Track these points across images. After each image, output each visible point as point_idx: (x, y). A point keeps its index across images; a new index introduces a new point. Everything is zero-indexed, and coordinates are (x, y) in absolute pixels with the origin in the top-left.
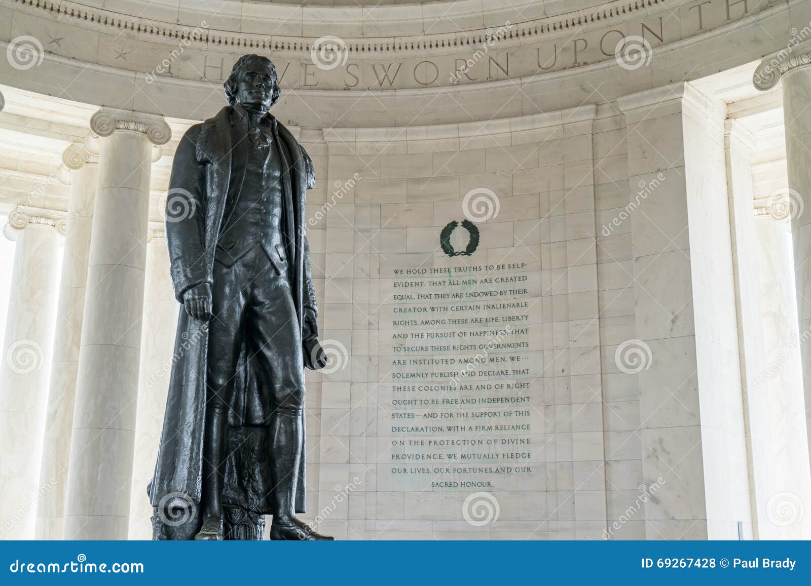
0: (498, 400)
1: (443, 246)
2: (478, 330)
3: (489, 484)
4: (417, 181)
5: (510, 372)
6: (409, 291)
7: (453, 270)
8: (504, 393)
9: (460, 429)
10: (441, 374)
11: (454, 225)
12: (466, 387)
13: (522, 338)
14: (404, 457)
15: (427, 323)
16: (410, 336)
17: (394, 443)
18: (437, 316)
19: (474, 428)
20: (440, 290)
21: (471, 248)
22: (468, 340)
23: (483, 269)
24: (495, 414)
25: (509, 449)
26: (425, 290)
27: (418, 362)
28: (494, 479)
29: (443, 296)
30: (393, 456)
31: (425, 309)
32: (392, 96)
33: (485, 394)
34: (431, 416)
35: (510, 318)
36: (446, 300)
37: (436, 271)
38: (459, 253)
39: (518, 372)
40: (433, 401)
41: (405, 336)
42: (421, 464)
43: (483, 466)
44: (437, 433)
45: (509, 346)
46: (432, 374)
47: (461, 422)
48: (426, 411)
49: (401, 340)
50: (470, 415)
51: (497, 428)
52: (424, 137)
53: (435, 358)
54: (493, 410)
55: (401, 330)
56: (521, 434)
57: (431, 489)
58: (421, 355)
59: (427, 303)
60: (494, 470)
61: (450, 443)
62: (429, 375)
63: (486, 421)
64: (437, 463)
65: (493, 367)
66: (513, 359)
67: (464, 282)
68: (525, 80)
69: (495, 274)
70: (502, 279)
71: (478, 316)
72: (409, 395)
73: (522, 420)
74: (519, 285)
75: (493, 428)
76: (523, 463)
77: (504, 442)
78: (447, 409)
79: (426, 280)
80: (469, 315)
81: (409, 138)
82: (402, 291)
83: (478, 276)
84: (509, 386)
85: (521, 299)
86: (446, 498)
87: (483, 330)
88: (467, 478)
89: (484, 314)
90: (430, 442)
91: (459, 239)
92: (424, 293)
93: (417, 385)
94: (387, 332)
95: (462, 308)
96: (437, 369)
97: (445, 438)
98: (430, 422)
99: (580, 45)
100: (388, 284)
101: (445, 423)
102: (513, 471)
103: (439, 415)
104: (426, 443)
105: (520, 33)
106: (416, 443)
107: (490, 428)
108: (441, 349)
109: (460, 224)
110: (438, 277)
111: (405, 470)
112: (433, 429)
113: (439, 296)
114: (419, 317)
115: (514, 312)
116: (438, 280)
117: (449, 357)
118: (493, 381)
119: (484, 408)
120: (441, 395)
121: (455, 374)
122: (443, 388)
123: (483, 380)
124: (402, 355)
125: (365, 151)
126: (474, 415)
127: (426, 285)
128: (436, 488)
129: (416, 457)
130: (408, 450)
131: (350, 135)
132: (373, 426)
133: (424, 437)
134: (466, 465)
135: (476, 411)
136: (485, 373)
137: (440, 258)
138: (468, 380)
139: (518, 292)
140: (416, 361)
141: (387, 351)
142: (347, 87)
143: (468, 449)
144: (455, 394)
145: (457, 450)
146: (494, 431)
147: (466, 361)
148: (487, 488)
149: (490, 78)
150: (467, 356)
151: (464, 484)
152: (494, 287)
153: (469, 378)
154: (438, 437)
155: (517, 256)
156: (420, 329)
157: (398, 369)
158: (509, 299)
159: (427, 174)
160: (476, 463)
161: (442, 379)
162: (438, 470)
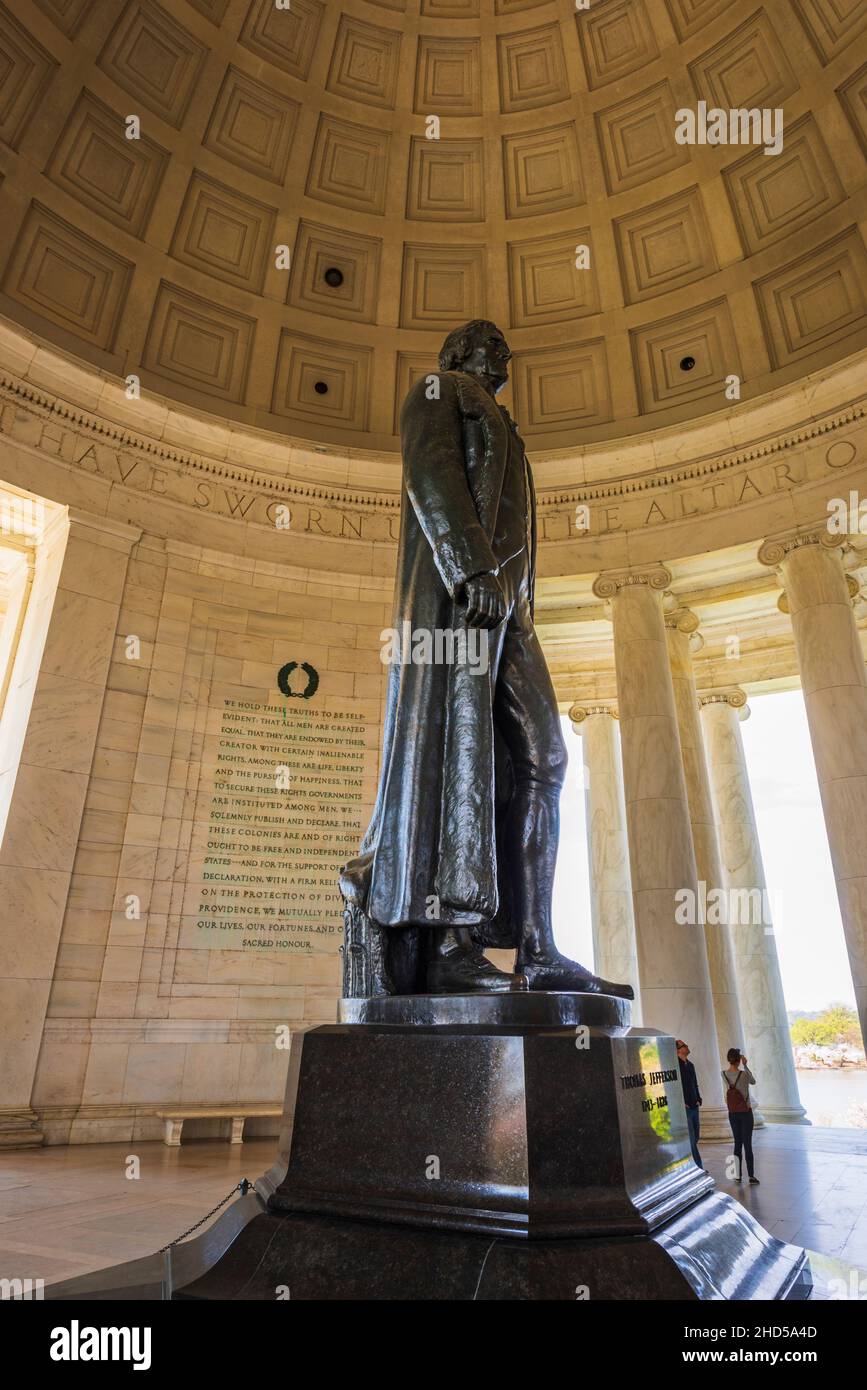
0: (325, 851)
1: (280, 685)
2: (310, 776)
3: (308, 944)
4: (264, 615)
5: (340, 823)
6: (238, 726)
7: (288, 711)
8: (332, 845)
9: (281, 880)
10: (266, 817)
11: (293, 665)
12: (291, 835)
13: (355, 790)
14: (215, 909)
15: (256, 761)
16: (235, 774)
17: (204, 892)
18: (267, 755)
19: (296, 881)
20: (273, 729)
21: (310, 691)
22: (298, 786)
23: (321, 714)
24: (320, 867)
25: (333, 906)
26: (257, 727)
27: (242, 803)
28: (314, 937)
29: (275, 736)
30: (201, 907)
31: (254, 747)
32: (242, 526)
33: (312, 844)
34: (250, 863)
35: (344, 767)
36: (278, 741)
37: (270, 708)
38: (297, 695)
39: (349, 824)
40: (254, 847)
41: (230, 772)
42: (232, 917)
43: (303, 923)
44: (254, 884)
45: (341, 796)
46: (256, 817)
47: (282, 873)
48: (246, 858)
49: (224, 776)
50: (294, 866)
51: (321, 882)
52: (272, 573)
53: (261, 800)
54: (319, 862)
55: (226, 764)
57: (241, 948)
58: (245, 795)
59: (259, 741)
60: (315, 928)
61: (269, 895)
62: (252, 819)
63: (309, 874)
64: (252, 918)
65: (322, 816)
66: (344, 810)
67: (300, 725)
68: (377, 545)
69: (331, 722)
70: (339, 728)
71: (311, 761)
72: (227, 838)
74: (356, 736)
75: (318, 882)
78: (269, 857)
79: (258, 717)
80: (302, 759)
81: (257, 570)
82: (231, 724)
83: (315, 721)
84: (338, 838)
85: (357, 750)
86: (258, 959)
87: (315, 776)
88: (285, 936)
89: (317, 760)
90: (246, 893)
91: (298, 681)
92: (255, 729)
93: (237, 828)
94: (209, 766)
95: (294, 751)
96: (261, 812)
97: (264, 889)
98: (247, 871)
100: (216, 715)
101: (264, 873)
102: (336, 931)
103: (259, 864)
104: (242, 894)
105: (378, 501)
106: (230, 893)
107: (314, 882)
108: (268, 791)
109: (300, 666)
110: (272, 716)
111: (214, 925)
112: (251, 879)
113: (270, 735)
114: (248, 754)
115: (348, 762)
116: (272, 719)
117: (276, 801)
118: (321, 831)
119: (310, 859)
120: (262, 841)
121: (281, 820)
122: (266, 834)
123: (311, 829)
124: (224, 793)
125: (208, 572)
126: (298, 867)
127: (258, 721)
128: (247, 947)
129: (229, 909)
130: (220, 901)
131: (195, 552)
132: (182, 871)
133: (240, 887)
134: (284, 923)
135: (303, 862)
136: (314, 822)
137: (276, 696)
138: (293, 828)
139: (354, 742)
140: (238, 802)
141: (209, 788)
142: (197, 505)
143: (288, 904)
144: (279, 842)
145: (276, 904)
146: (318, 886)
147: (294, 807)
148: (305, 949)
149: (342, 535)
150: (295, 801)
151: (280, 944)
152: (330, 734)
153: (295, 826)
154: (256, 888)
155: (356, 707)
156: (248, 768)
157: (218, 808)
158: (344, 748)
159: (271, 610)
160: (295, 921)
161: (266, 824)
162: (250, 927)
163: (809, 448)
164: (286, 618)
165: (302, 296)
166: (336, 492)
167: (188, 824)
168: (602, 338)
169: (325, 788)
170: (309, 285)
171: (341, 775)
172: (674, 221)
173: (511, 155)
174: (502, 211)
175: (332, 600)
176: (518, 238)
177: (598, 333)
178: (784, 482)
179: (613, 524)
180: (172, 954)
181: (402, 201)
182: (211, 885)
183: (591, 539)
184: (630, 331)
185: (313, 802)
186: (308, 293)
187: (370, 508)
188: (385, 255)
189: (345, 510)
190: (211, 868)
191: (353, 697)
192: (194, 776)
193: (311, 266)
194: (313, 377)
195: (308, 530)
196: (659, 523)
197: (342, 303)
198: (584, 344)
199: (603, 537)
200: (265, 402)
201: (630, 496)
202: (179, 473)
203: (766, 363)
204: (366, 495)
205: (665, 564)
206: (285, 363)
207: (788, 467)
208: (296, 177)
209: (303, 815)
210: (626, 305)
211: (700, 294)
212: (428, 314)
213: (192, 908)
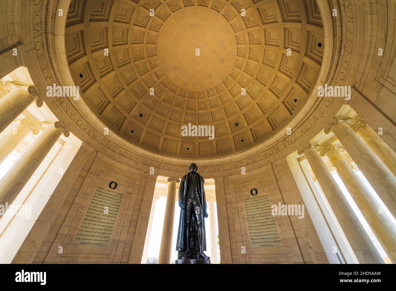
0: (269, 225)
1: (251, 194)
4: (245, 182)
5: (270, 218)
7: (254, 198)
8: (270, 223)
9: (263, 232)
11: (252, 189)
14: (254, 239)
16: (249, 212)
17: (251, 236)
18: (253, 208)
19: (266, 232)
20: (253, 202)
21: (257, 193)
22: (260, 212)
23: (260, 197)
24: (269, 228)
25: (274, 236)
28: (273, 244)
29: (253, 204)
31: (251, 207)
32: (237, 169)
33: (266, 223)
34: (257, 229)
36: (254, 204)
38: (255, 195)
39: (272, 218)
40: (256, 226)
42: (257, 241)
43: (270, 241)
45: (268, 212)
47: (263, 230)
48: (255, 228)
53: (255, 217)
55: (247, 211)
56: (276, 232)
57: (260, 247)
58: (252, 216)
59: (251, 205)
60: (272, 242)
62: (255, 220)
63: (268, 230)
64: (260, 240)
65: (266, 217)
66: (270, 215)
67: (257, 200)
68: (258, 162)
69: (262, 198)
70: (264, 199)
72: (251, 225)
73: (275, 229)
74: (267, 200)
76: (278, 239)
77: (273, 234)
78: (260, 227)
80: (259, 207)
82: (246, 204)
83: (259, 199)
85: (268, 202)
86: (264, 249)
87: (262, 209)
89: (262, 206)
91: (254, 192)
92: (250, 203)
93: (253, 223)
94: (245, 212)
95: (257, 206)
97: (261, 234)
99: (266, 155)
100: (243, 202)
101: (260, 231)
102: (277, 242)
104: (257, 236)
106: (255, 236)
107: (269, 231)
108: (255, 214)
109: (253, 189)
110: (252, 200)
111: (254, 243)
112: (258, 232)
115: (267, 205)
117: (257, 216)
118: (267, 220)
119: (267, 227)
120: (258, 225)
121: (259, 220)
122: (258, 223)
123: (265, 220)
124: (248, 217)
125: (235, 179)
126: (265, 229)
127: (250, 202)
128: (261, 247)
129: (256, 239)
130: (254, 238)
131: (232, 177)
132: (246, 233)
133: (257, 234)
134: (266, 241)
135: (265, 227)
136: (265, 219)
137: (251, 196)
138: (262, 221)
139: (267, 201)
140: (251, 218)
141: (246, 216)
142: (230, 169)
143: (266, 237)
144: (260, 224)
145: (264, 237)
146: (270, 232)
147: (261, 217)
148: (272, 246)
149: (252, 163)
150: (261, 215)
151: (267, 245)
152: (262, 200)
153: (262, 220)
154: (259, 234)
155: (265, 194)
156: (251, 211)
157: (248, 220)
158: (266, 203)
159: (246, 181)
160: (268, 240)
161: (257, 221)
162: (261, 242)
163: (322, 105)
164: (248, 181)
165: (234, 130)
166: (248, 157)
167: (244, 224)
168: (278, 106)
169: (265, 211)
170: (234, 128)
171: (267, 208)
172: (278, 82)
173: (249, 92)
174: (252, 100)
175: (255, 175)
176: (257, 101)
177: (277, 106)
178: (321, 114)
179: (296, 139)
180: (249, 249)
181: (239, 109)
182: (251, 235)
183: (293, 144)
184: (282, 102)
185: (264, 215)
186: (235, 129)
187: (255, 156)
188: (241, 117)
189: (251, 159)
190: (251, 231)
191: (264, 192)
192: (243, 215)
193: (233, 125)
194: (240, 140)
195: (247, 165)
196: (304, 134)
197: (240, 127)
198: (277, 109)
199: (295, 142)
200: (235, 148)
201: (296, 132)
202: (226, 166)
203: (306, 93)
204: (253, 155)
205: (309, 142)
206: (236, 140)
207: (320, 111)
208: (225, 117)
209: (263, 218)
210: (279, 99)
211: (289, 89)
212: (252, 120)
213: (250, 240)
